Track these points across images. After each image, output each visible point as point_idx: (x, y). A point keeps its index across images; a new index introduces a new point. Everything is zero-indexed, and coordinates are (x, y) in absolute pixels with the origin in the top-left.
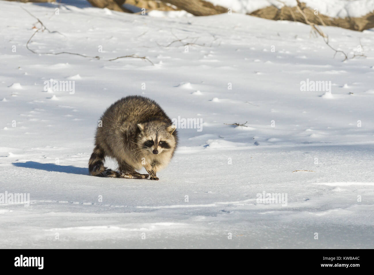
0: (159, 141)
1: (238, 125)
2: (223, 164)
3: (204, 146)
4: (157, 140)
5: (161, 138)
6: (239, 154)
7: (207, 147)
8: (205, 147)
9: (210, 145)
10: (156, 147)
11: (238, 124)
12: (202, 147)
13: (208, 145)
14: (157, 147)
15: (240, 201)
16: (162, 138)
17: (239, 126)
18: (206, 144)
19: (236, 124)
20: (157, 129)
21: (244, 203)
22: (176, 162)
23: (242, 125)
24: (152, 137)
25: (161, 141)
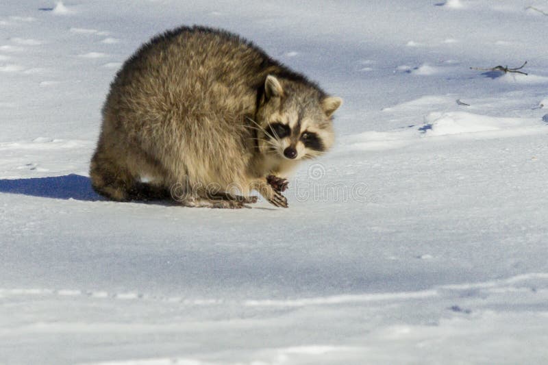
0: (302, 130)
1: (506, 70)
2: (462, 178)
3: (420, 129)
4: (298, 126)
5: (308, 125)
6: (504, 149)
7: (428, 130)
8: (423, 131)
9: (433, 127)
10: (294, 143)
11: (505, 67)
12: (415, 131)
13: (429, 127)
14: (296, 142)
15: (499, 281)
16: (310, 124)
17: (508, 73)
18: (425, 123)
19: (500, 67)
20: (304, 102)
21: (507, 285)
22: (348, 174)
23: (515, 71)
24: (289, 117)
25: (306, 132)
